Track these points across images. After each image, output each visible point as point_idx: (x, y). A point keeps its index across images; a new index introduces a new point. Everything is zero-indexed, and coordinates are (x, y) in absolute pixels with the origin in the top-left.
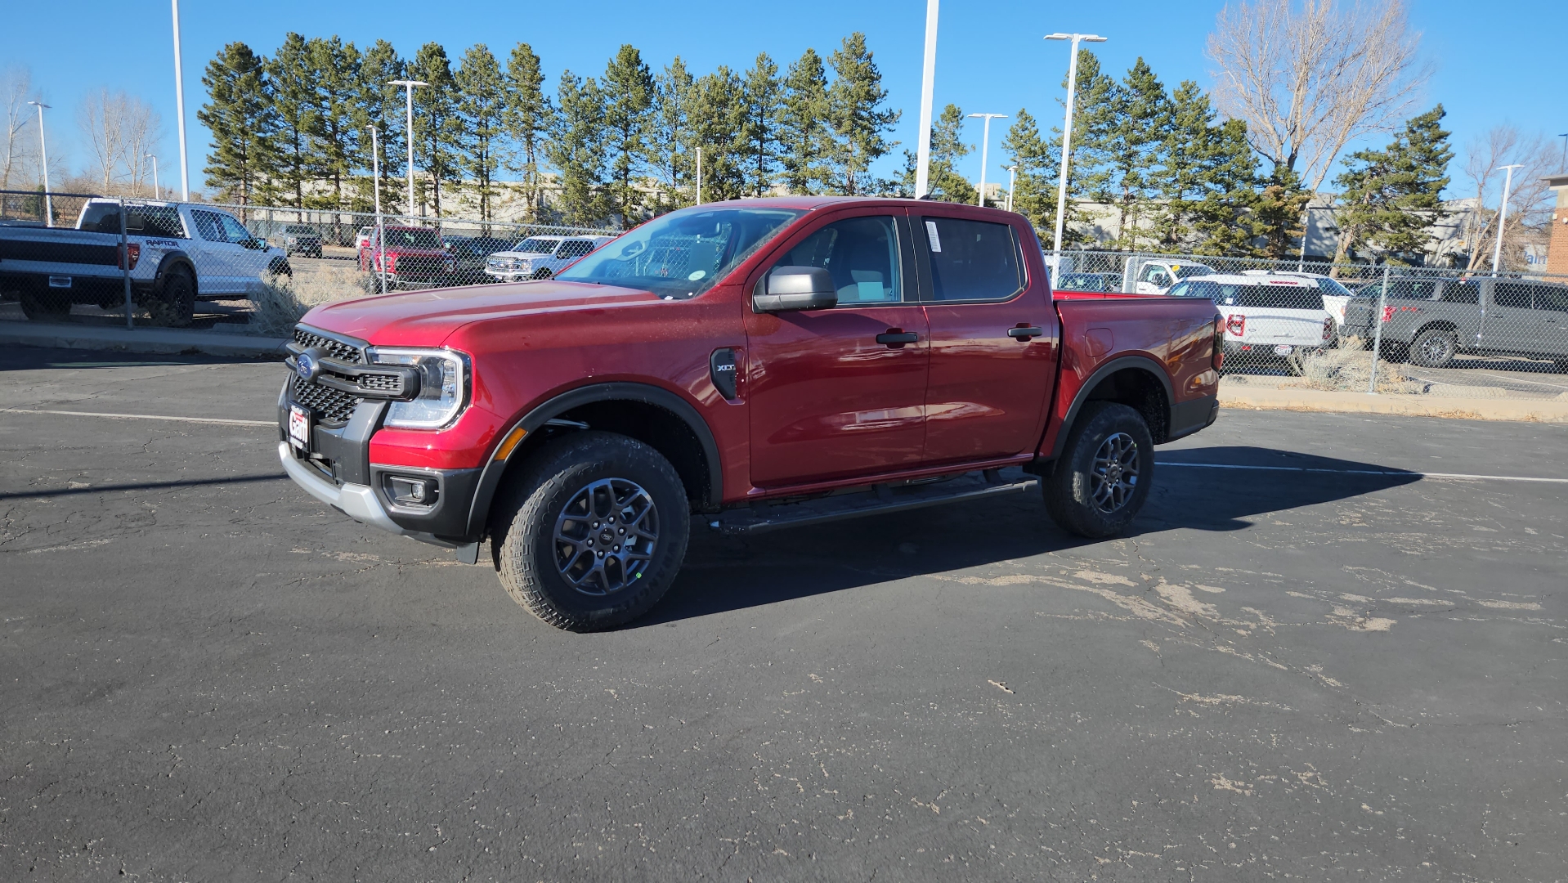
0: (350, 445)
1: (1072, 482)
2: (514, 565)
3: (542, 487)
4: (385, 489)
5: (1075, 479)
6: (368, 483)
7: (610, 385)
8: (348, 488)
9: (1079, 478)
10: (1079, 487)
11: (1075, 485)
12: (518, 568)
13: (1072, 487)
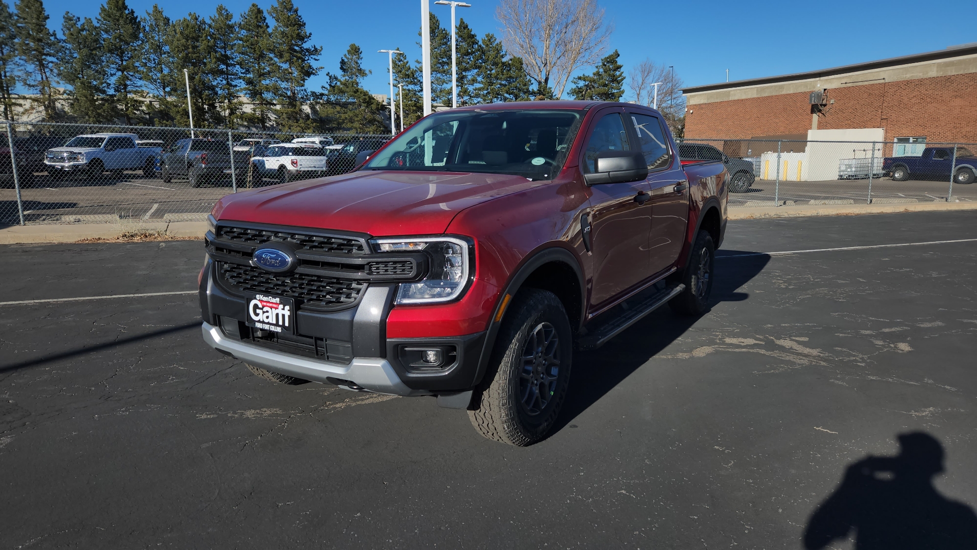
0: (366, 326)
1: (691, 282)
2: (501, 404)
3: (515, 338)
4: (400, 358)
5: (693, 280)
6: (383, 355)
7: (546, 251)
8: (357, 363)
9: (695, 279)
10: (694, 285)
11: (693, 283)
12: (503, 406)
13: (691, 285)
